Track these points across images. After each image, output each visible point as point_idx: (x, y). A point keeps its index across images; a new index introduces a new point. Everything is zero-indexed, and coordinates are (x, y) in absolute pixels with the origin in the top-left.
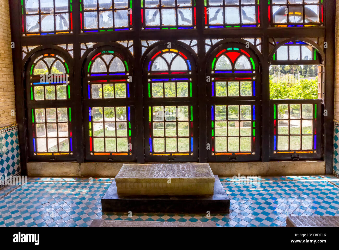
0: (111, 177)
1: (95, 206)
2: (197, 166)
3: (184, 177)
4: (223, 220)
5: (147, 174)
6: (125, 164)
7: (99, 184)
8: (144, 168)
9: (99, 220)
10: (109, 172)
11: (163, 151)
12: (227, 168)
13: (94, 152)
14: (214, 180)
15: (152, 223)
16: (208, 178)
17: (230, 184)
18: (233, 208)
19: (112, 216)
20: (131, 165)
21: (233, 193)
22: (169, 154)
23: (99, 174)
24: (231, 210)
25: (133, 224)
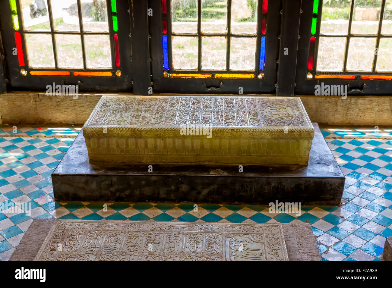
0: (74, 125)
1: (37, 189)
2: (273, 103)
3: (243, 126)
4: (326, 219)
5: (157, 118)
6: (105, 97)
7: (47, 142)
8: (150, 106)
9: (47, 219)
10: (69, 114)
11: (195, 67)
12: (339, 108)
13: (29, 70)
14: (312, 134)
15: (169, 225)
16: (299, 128)
17: (344, 143)
18: (348, 196)
19: (79, 210)
20: (118, 99)
21: (351, 162)
22: (208, 76)
23: (45, 118)
24: (345, 199)
25: (125, 229)
